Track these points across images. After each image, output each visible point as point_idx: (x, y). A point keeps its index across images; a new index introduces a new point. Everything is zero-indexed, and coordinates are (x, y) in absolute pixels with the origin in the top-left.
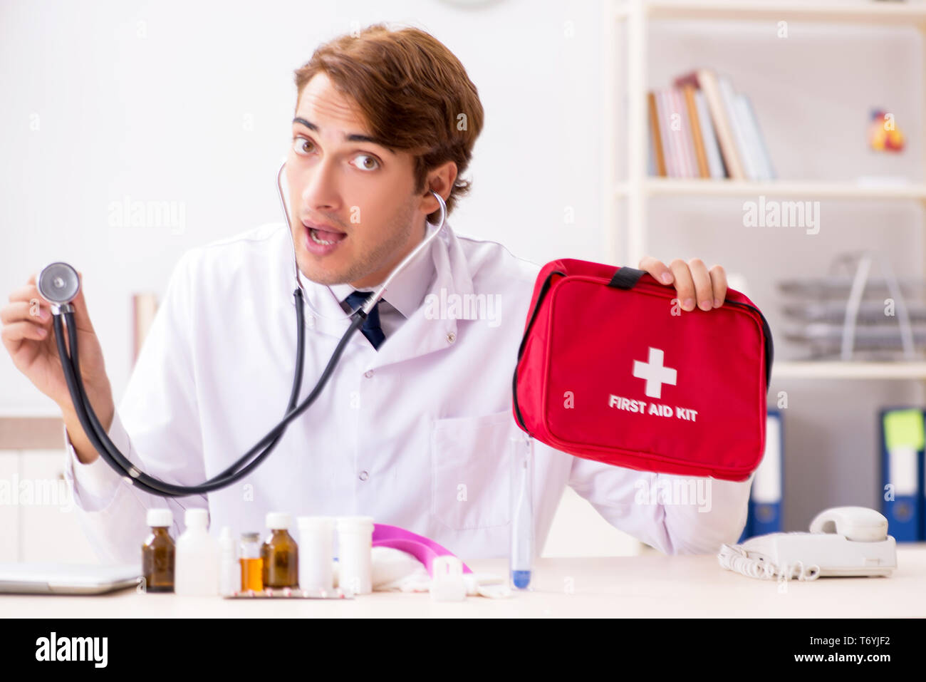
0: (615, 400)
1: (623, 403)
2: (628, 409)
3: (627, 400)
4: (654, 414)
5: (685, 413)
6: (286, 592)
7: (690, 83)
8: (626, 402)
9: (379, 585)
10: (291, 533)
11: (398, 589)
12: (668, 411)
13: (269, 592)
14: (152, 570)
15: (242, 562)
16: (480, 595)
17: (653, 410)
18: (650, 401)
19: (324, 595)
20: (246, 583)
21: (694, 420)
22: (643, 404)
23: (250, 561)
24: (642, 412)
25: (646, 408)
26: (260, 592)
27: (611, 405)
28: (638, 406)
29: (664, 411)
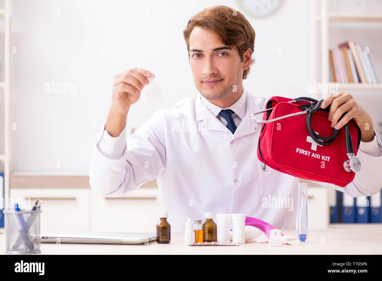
0: (298, 150)
1: (302, 151)
2: (304, 154)
3: (304, 150)
4: (313, 157)
5: (325, 158)
6: (213, 243)
7: (345, 46)
8: (303, 151)
9: (248, 240)
10: (214, 220)
11: (255, 242)
12: (318, 157)
13: (206, 243)
14: (160, 235)
15: (195, 231)
16: (288, 244)
17: (313, 155)
18: (312, 152)
19: (227, 244)
20: (197, 239)
21: (328, 160)
22: (309, 152)
23: (198, 231)
24: (309, 155)
25: (311, 154)
26: (202, 243)
27: (297, 152)
28: (308, 153)
29: (317, 156)
